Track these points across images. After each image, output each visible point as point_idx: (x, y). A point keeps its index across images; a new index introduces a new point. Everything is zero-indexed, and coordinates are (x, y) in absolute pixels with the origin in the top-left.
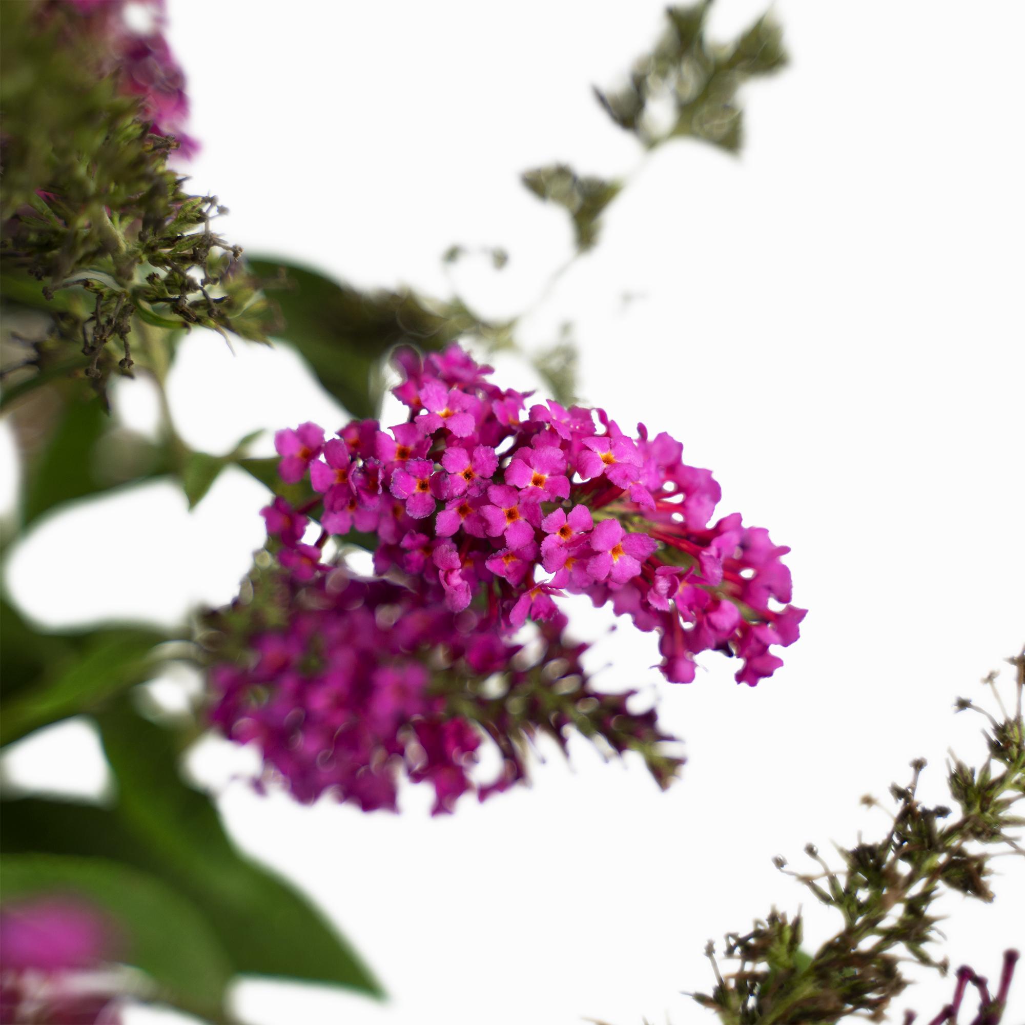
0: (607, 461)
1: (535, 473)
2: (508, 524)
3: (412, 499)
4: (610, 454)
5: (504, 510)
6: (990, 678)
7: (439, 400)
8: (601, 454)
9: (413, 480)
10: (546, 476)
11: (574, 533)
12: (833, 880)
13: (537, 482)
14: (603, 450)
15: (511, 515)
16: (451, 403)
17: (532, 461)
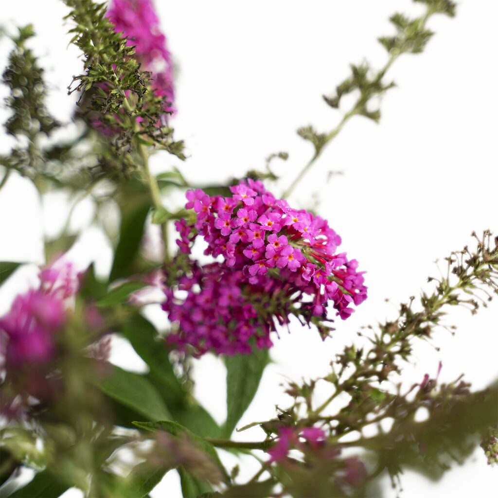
0: (295, 221)
1: (269, 221)
2: (255, 238)
3: (223, 229)
4: (297, 219)
5: (255, 233)
6: (436, 262)
7: (244, 191)
8: (293, 218)
9: (223, 222)
10: (273, 223)
11: (280, 245)
12: (376, 336)
13: (269, 224)
14: (295, 217)
15: (257, 235)
16: (248, 193)
17: (269, 217)
